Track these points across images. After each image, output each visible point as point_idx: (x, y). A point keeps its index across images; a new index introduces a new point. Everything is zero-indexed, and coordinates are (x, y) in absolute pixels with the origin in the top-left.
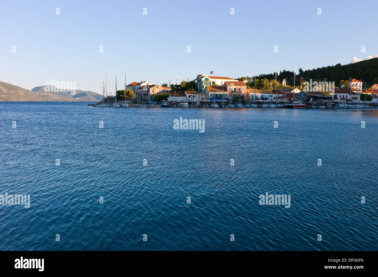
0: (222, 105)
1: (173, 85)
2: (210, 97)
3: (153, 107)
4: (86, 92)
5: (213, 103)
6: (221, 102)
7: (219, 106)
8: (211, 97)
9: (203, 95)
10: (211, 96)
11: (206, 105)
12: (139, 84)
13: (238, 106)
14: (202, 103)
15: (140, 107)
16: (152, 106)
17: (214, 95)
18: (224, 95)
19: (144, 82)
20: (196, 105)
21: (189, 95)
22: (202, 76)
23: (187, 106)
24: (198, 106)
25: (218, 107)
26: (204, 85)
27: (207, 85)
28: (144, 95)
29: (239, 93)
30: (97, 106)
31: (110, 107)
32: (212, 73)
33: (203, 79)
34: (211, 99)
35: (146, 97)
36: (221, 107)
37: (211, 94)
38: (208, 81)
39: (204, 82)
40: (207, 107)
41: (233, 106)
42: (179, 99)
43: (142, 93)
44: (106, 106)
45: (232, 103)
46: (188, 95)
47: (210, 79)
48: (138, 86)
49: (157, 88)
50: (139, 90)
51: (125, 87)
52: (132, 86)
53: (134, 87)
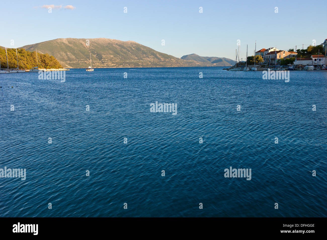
1: (299, 50)
4: (221, 59)
12: (267, 50)
16: (279, 69)
19: (272, 48)
21: (316, 58)
23: (312, 69)
24: (324, 69)
28: (272, 59)
30: (231, 70)
31: (241, 70)
35: (273, 61)
42: (305, 62)
44: (239, 69)
46: (314, 59)
48: (266, 52)
49: (284, 53)
50: (267, 56)
51: (255, 53)
52: (261, 52)
53: (262, 53)
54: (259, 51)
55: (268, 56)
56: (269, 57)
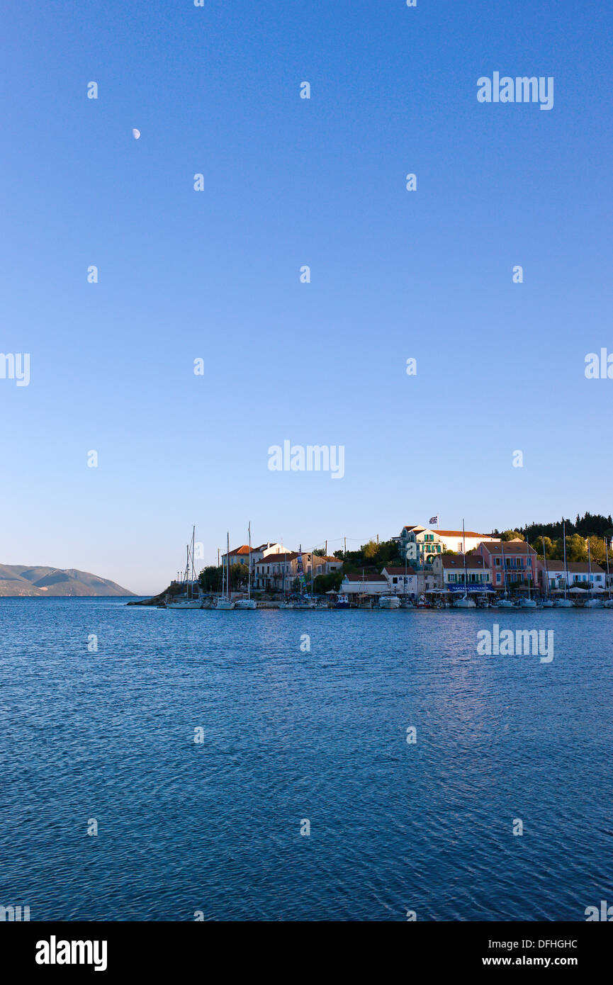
0: (482, 601)
1: (341, 552)
2: (446, 580)
3: (314, 608)
4: (65, 572)
5: (458, 596)
6: (480, 594)
7: (477, 604)
8: (449, 583)
9: (429, 576)
10: (449, 580)
11: (443, 601)
12: (258, 550)
13: (524, 605)
14: (432, 597)
15: (278, 608)
16: (311, 605)
17: (456, 577)
18: (481, 577)
19: (271, 545)
20: (421, 603)
21: (395, 576)
22: (414, 529)
23: (398, 606)
24: (424, 606)
25: (474, 607)
26: (425, 553)
27: (430, 552)
28: (276, 577)
29: (519, 571)
30: (171, 606)
31: (202, 608)
32: (433, 521)
33: (420, 537)
34: (450, 586)
35: (281, 583)
36: (480, 607)
37: (449, 575)
38: (433, 541)
39: (423, 544)
40: (445, 608)
41: (510, 604)
42: (371, 587)
43: (268, 573)
44: (194, 606)
45: (509, 598)
46: (391, 577)
47: (436, 537)
48: (256, 557)
49: (309, 560)
50: (261, 566)
51: (221, 558)
52: (239, 554)
53: (244, 558)
54: (235, 553)
55: (263, 568)
56: (266, 571)
